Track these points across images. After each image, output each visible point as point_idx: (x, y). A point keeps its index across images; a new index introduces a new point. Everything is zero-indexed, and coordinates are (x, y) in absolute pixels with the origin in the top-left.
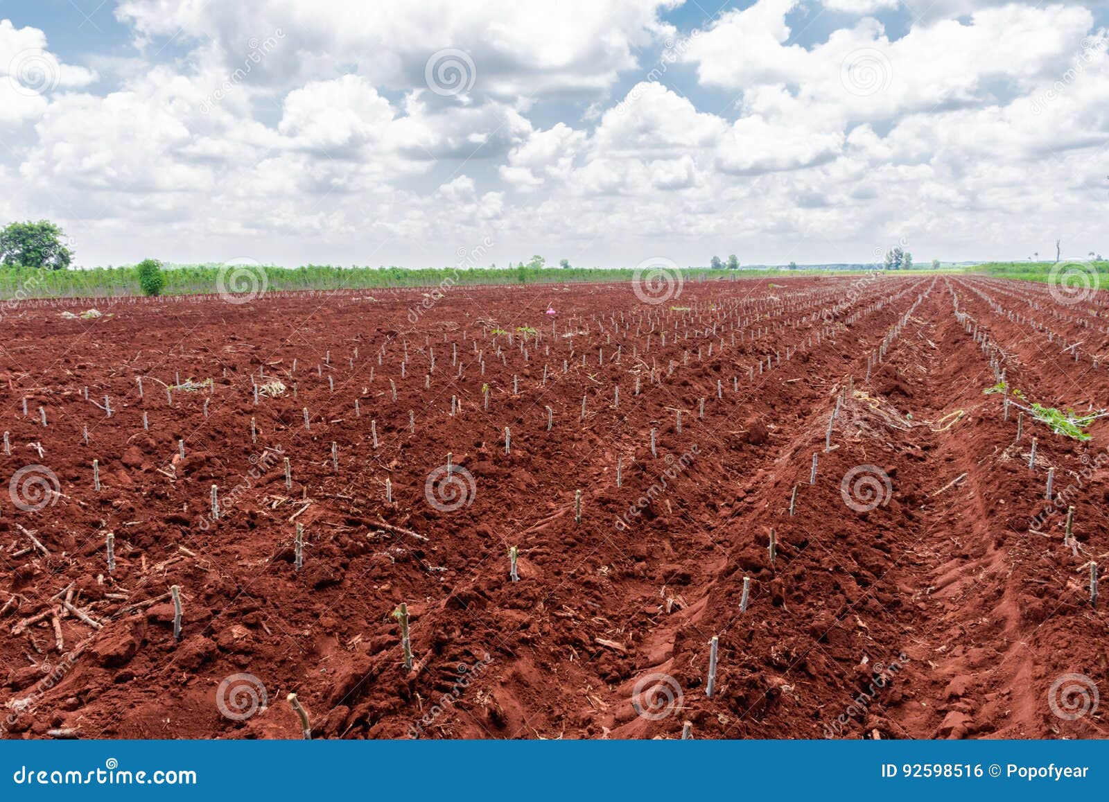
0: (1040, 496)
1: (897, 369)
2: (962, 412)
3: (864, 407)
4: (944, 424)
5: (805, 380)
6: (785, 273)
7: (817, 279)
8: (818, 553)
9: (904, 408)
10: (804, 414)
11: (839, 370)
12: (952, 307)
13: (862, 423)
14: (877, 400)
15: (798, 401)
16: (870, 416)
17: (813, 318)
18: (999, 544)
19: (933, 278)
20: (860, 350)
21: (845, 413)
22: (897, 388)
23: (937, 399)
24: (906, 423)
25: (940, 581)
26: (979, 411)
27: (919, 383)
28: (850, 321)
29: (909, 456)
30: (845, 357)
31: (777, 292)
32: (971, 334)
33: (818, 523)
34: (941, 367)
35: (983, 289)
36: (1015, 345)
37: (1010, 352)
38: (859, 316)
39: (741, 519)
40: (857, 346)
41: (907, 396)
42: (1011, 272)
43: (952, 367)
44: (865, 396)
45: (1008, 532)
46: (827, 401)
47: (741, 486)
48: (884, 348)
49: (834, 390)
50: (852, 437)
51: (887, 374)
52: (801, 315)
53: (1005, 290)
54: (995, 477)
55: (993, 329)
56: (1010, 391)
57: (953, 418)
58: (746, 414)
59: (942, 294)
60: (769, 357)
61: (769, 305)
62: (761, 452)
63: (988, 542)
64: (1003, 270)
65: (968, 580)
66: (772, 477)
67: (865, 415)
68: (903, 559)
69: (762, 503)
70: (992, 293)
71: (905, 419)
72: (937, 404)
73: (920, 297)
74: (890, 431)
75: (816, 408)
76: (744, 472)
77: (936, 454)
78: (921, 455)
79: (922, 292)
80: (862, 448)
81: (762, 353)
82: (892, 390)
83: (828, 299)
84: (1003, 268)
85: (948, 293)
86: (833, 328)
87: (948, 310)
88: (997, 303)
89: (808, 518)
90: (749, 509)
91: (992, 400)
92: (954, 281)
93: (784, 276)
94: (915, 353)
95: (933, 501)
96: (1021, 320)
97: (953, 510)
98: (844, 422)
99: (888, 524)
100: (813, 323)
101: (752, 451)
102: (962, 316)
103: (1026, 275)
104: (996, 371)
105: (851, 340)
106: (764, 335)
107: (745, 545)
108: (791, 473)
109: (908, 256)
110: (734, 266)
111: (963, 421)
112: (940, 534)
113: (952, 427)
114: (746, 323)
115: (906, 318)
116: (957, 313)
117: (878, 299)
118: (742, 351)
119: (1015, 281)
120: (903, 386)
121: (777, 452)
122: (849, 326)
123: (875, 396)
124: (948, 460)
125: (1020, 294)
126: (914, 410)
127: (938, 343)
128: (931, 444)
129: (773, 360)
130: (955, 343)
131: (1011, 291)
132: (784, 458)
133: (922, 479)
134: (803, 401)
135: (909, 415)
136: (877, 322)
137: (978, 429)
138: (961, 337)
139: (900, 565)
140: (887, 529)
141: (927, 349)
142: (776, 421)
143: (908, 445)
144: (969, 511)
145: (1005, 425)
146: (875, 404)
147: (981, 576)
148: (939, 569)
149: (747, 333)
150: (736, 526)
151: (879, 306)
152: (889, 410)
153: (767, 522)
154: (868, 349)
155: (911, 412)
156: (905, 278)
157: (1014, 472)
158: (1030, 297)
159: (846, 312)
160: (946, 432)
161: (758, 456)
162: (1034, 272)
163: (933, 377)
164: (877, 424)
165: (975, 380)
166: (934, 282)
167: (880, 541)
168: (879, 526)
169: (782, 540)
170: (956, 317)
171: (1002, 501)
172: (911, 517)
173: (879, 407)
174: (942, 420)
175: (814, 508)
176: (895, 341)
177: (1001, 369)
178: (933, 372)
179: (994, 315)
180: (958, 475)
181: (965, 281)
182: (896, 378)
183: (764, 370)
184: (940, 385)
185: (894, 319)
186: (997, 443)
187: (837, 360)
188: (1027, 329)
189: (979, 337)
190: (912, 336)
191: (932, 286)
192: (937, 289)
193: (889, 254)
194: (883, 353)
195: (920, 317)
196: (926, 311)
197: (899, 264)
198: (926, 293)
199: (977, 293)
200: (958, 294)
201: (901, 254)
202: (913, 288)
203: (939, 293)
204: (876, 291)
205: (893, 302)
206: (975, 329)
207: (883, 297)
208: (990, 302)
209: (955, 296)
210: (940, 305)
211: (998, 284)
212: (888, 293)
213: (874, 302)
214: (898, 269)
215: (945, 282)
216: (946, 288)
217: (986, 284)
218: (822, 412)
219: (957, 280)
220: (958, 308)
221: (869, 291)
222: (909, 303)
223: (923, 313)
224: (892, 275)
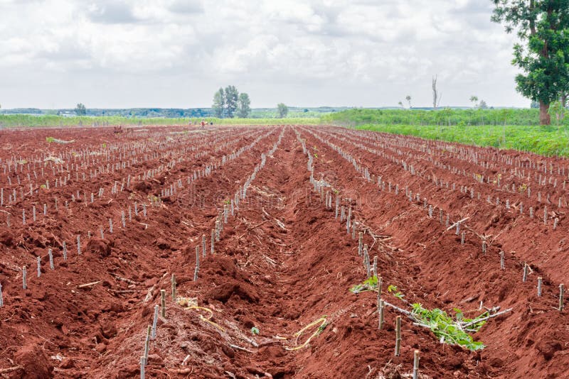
1: (236, 261)
2: (323, 320)
3: (192, 320)
4: (301, 340)
5: (106, 284)
6: (72, 122)
7: (118, 130)
9: (247, 318)
10: (106, 336)
11: (155, 267)
12: (306, 171)
13: (190, 345)
14: (211, 309)
15: (97, 316)
17: (115, 189)
19: (280, 130)
20: (184, 235)
21: (165, 331)
22: (236, 289)
23: (290, 303)
24: (252, 341)
26: (346, 318)
27: (267, 281)
28: (167, 193)
30: (162, 247)
31: (59, 149)
32: (332, 210)
34: (295, 256)
36: (387, 224)
37: (382, 234)
38: (181, 186)
40: (179, 230)
41: (251, 301)
42: (379, 122)
43: (309, 257)
44: (193, 304)
46: (138, 313)
48: (217, 233)
49: (149, 297)
50: (177, 366)
52: (95, 186)
53: (373, 147)
55: (360, 202)
56: (384, 287)
59: (292, 153)
60: (50, 251)
61: (48, 170)
64: (369, 120)
67: (194, 333)
70: (357, 151)
71: (249, 335)
72: (290, 312)
73: (263, 156)
74: (229, 354)
75: (123, 325)
79: (265, 150)
81: (40, 245)
82: (231, 293)
83: (135, 161)
84: (368, 116)
85: (300, 151)
86: (144, 205)
87: (301, 176)
88: (363, 166)
91: (362, 302)
92: (308, 134)
93: (70, 125)
94: (259, 238)
96: (393, 188)
98: (165, 344)
100: (114, 196)
102: (320, 184)
103: (398, 127)
105: (170, 221)
106: (40, 217)
109: (245, 97)
111: (327, 333)
113: (311, 342)
114: (13, 198)
115: (247, 186)
116: (312, 180)
117: (206, 160)
118: (8, 243)
119: (384, 135)
120: (245, 287)
122: (166, 200)
123: (206, 303)
125: (391, 153)
126: (261, 320)
127: (291, 222)
128: (286, 369)
129: (56, 255)
130: (312, 222)
131: (380, 149)
134: (105, 316)
135: (255, 329)
136: (206, 194)
137: (346, 343)
138: (320, 214)
141: (274, 232)
142: (64, 349)
143: (254, 373)
145: (380, 336)
146: (208, 315)
149: (15, 214)
151: (208, 172)
152: (227, 322)
154: (194, 234)
155: (256, 324)
156: (242, 130)
158: (403, 157)
159: (162, 181)
160: (305, 351)
162: (407, 123)
164: (211, 344)
165: (340, 274)
166: (282, 135)
170: (311, 185)
173: (212, 320)
174: (299, 334)
176: (231, 221)
177: (371, 257)
178: (284, 265)
179: (360, 182)
181: (322, 135)
182: (234, 275)
183: (43, 271)
184: (294, 284)
185: (230, 189)
186: (371, 361)
187: (151, 252)
188: (401, 202)
189: (342, 213)
190: (256, 214)
191: (279, 142)
192: (285, 146)
193: (217, 95)
194: (215, 241)
195: (264, 187)
196: (273, 177)
197: (233, 109)
198: (271, 152)
199: (337, 152)
200: (313, 152)
201: (235, 96)
202: (253, 144)
203: (288, 151)
204: (202, 149)
205: (227, 165)
206: (337, 202)
207: (213, 158)
208: (354, 164)
209: (310, 157)
210: (290, 169)
211: (363, 139)
212: (219, 152)
213: (200, 165)
214: (232, 117)
215: (295, 136)
216: (297, 145)
217: (348, 139)
218: (132, 332)
219: (311, 132)
220: (314, 173)
221: (193, 149)
222: (249, 167)
223: (269, 181)
224: (224, 125)
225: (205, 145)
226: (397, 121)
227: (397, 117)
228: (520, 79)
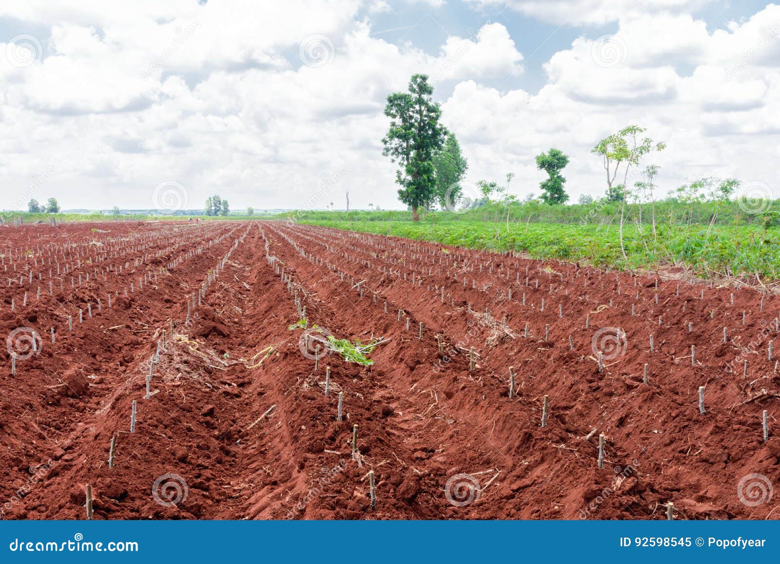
0: (333, 418)
1: (215, 310)
2: (271, 348)
3: (184, 350)
4: (257, 361)
5: (128, 327)
6: (108, 218)
7: (140, 224)
8: (138, 503)
9: (221, 348)
10: (125, 362)
11: (162, 315)
12: (264, 250)
13: (182, 366)
14: (197, 342)
15: (120, 348)
16: (190, 359)
17: (136, 263)
18: (302, 467)
19: (248, 224)
20: (182, 292)
21: (166, 358)
22: (215, 329)
23: (250, 337)
24: (224, 363)
25: (253, 509)
26: (285, 347)
27: (236, 323)
28: (173, 265)
29: (226, 393)
30: (167, 301)
31: (100, 236)
32: (279, 276)
33: (138, 471)
34: (255, 307)
35: (289, 234)
36: (315, 284)
37: (312, 291)
38: (181, 261)
39: (58, 479)
40: (179, 290)
41: (224, 336)
42: (312, 218)
43: (263, 307)
44: (185, 339)
45: (309, 455)
46: (148, 346)
47: (57, 444)
48: (203, 292)
49: (156, 334)
50: (173, 380)
51: (206, 316)
52: (123, 261)
53: (308, 235)
54: (298, 405)
55: (298, 270)
56: (310, 325)
57: (264, 354)
58: (65, 367)
59: (255, 239)
60: (89, 305)
61: (92, 250)
62: (81, 404)
63: (292, 467)
64: (306, 217)
65: (277, 505)
66: (93, 430)
67: (185, 358)
68: (220, 494)
69: (81, 458)
70: (297, 238)
71: (222, 359)
72: (251, 342)
73: (236, 241)
74: (209, 371)
75: (138, 354)
76: (61, 428)
77: (250, 389)
78: (236, 392)
79: (238, 237)
80: (181, 391)
81: (83, 301)
82: (210, 331)
83: (151, 244)
84: (307, 215)
85: (261, 238)
86: (155, 273)
87: (260, 254)
88: (301, 247)
89: (127, 468)
90: (66, 468)
91: (296, 335)
92: (266, 226)
93: (108, 221)
94: (231, 295)
95: (247, 435)
96: (319, 262)
97: (264, 441)
98: (165, 366)
99: (206, 462)
100: (136, 268)
101: (72, 405)
102: (272, 259)
103: (324, 222)
104: (299, 309)
105: (172, 284)
106: (86, 281)
107: (61, 507)
108: (111, 423)
109: (226, 203)
110: (54, 209)
111: (273, 357)
112: (253, 466)
113: (263, 363)
114: (66, 270)
115: (225, 260)
116: (268, 257)
117: (199, 244)
118: (61, 299)
119: (315, 227)
120: (220, 327)
121: (98, 403)
122: (171, 271)
123: (194, 338)
124: (260, 394)
125: (320, 239)
126: (230, 349)
127: (253, 284)
128: (246, 380)
129: (93, 308)
130: (266, 284)
131: (312, 236)
132: (106, 407)
133: (237, 415)
134: (126, 348)
135: (226, 355)
136: (198, 266)
137: (284, 363)
138: (271, 278)
139: (218, 501)
140: (206, 468)
141: (242, 291)
142: (97, 370)
143: (225, 383)
144: (277, 440)
146: (195, 346)
147: (287, 499)
148: (252, 499)
149: (67, 280)
150: (53, 488)
151: (199, 251)
152: (208, 351)
153: (84, 479)
154: (189, 292)
155: (228, 351)
156: (224, 224)
157: (313, 399)
158: (327, 241)
159: (169, 257)
160: (259, 368)
161: (78, 409)
162: (330, 219)
163: (247, 317)
164: (197, 365)
165: (282, 318)
166: (249, 228)
167: (199, 480)
168: (199, 466)
169: (100, 495)
170: (267, 260)
171: (303, 427)
172: (227, 453)
173: (198, 349)
174: (255, 357)
175: (134, 457)
176: (213, 284)
177: (302, 307)
178: (247, 312)
179: (298, 258)
180: (269, 407)
181: (275, 227)
182: (213, 320)
183: (84, 319)
184: (253, 324)
185: (213, 263)
186: (299, 374)
187: (159, 305)
188: (324, 270)
189: (285, 278)
190: (229, 279)
191: (247, 232)
192: (251, 234)
193: (207, 201)
194: (202, 297)
195: (236, 261)
196: (242, 255)
197: (218, 211)
198: (242, 238)
199: (284, 238)
200: (269, 238)
201: (219, 201)
202: (230, 233)
203: (253, 238)
204: (197, 236)
205: (213, 247)
206: (283, 270)
207: (204, 242)
208: (295, 246)
209: (267, 241)
210: (254, 249)
211: (302, 230)
212: (208, 238)
213: (195, 247)
214: (217, 215)
215: (258, 228)
216: (259, 234)
217: (292, 229)
218: (144, 358)
219: (268, 225)
220: (269, 252)
221: (191, 236)
222: (227, 248)
223: (239, 257)
224: (212, 221)
225: (199, 234)
226: (323, 218)
227: (324, 216)
228: (400, 192)
